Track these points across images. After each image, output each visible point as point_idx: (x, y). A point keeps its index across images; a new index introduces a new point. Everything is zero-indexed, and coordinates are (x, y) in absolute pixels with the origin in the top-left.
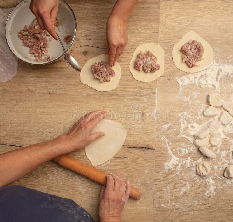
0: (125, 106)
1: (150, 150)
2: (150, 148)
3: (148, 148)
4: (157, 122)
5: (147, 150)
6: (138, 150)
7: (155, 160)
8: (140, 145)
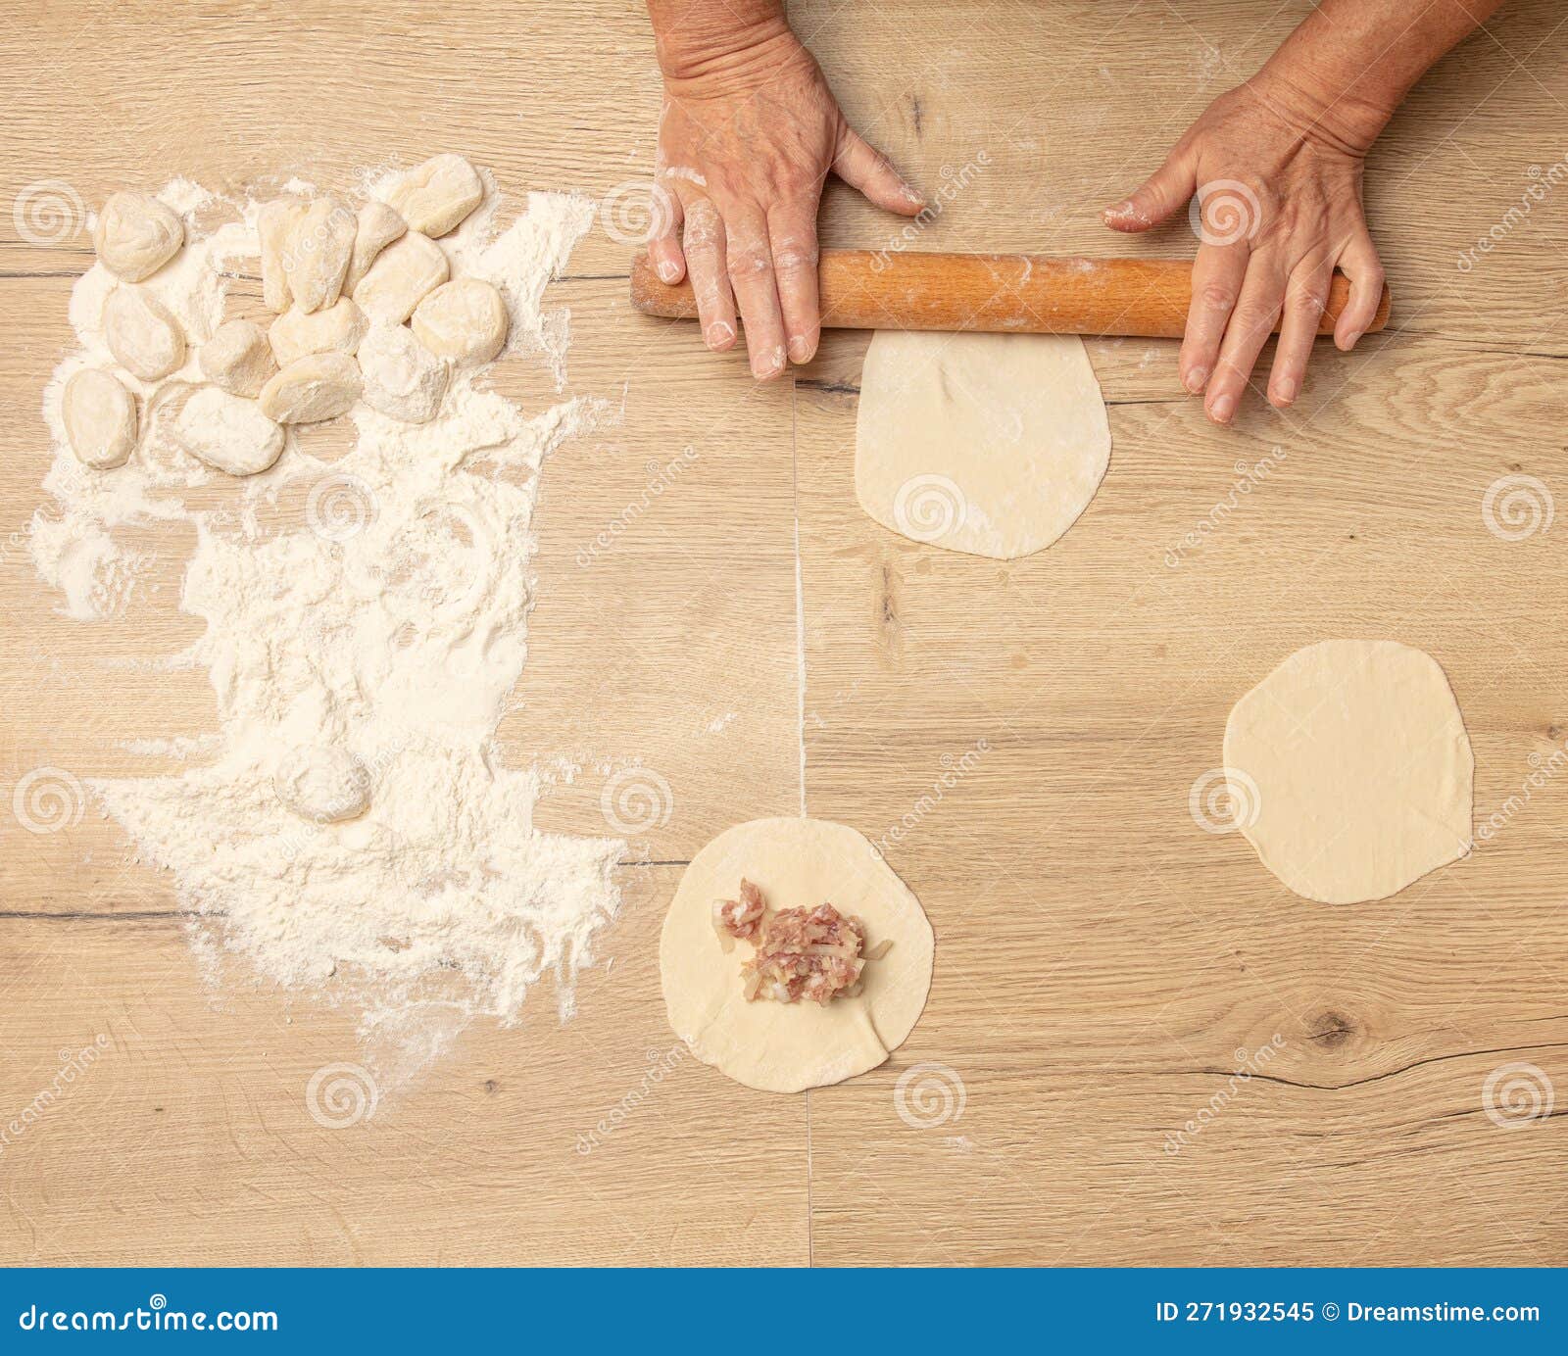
0: (1019, 662)
4: (792, 568)
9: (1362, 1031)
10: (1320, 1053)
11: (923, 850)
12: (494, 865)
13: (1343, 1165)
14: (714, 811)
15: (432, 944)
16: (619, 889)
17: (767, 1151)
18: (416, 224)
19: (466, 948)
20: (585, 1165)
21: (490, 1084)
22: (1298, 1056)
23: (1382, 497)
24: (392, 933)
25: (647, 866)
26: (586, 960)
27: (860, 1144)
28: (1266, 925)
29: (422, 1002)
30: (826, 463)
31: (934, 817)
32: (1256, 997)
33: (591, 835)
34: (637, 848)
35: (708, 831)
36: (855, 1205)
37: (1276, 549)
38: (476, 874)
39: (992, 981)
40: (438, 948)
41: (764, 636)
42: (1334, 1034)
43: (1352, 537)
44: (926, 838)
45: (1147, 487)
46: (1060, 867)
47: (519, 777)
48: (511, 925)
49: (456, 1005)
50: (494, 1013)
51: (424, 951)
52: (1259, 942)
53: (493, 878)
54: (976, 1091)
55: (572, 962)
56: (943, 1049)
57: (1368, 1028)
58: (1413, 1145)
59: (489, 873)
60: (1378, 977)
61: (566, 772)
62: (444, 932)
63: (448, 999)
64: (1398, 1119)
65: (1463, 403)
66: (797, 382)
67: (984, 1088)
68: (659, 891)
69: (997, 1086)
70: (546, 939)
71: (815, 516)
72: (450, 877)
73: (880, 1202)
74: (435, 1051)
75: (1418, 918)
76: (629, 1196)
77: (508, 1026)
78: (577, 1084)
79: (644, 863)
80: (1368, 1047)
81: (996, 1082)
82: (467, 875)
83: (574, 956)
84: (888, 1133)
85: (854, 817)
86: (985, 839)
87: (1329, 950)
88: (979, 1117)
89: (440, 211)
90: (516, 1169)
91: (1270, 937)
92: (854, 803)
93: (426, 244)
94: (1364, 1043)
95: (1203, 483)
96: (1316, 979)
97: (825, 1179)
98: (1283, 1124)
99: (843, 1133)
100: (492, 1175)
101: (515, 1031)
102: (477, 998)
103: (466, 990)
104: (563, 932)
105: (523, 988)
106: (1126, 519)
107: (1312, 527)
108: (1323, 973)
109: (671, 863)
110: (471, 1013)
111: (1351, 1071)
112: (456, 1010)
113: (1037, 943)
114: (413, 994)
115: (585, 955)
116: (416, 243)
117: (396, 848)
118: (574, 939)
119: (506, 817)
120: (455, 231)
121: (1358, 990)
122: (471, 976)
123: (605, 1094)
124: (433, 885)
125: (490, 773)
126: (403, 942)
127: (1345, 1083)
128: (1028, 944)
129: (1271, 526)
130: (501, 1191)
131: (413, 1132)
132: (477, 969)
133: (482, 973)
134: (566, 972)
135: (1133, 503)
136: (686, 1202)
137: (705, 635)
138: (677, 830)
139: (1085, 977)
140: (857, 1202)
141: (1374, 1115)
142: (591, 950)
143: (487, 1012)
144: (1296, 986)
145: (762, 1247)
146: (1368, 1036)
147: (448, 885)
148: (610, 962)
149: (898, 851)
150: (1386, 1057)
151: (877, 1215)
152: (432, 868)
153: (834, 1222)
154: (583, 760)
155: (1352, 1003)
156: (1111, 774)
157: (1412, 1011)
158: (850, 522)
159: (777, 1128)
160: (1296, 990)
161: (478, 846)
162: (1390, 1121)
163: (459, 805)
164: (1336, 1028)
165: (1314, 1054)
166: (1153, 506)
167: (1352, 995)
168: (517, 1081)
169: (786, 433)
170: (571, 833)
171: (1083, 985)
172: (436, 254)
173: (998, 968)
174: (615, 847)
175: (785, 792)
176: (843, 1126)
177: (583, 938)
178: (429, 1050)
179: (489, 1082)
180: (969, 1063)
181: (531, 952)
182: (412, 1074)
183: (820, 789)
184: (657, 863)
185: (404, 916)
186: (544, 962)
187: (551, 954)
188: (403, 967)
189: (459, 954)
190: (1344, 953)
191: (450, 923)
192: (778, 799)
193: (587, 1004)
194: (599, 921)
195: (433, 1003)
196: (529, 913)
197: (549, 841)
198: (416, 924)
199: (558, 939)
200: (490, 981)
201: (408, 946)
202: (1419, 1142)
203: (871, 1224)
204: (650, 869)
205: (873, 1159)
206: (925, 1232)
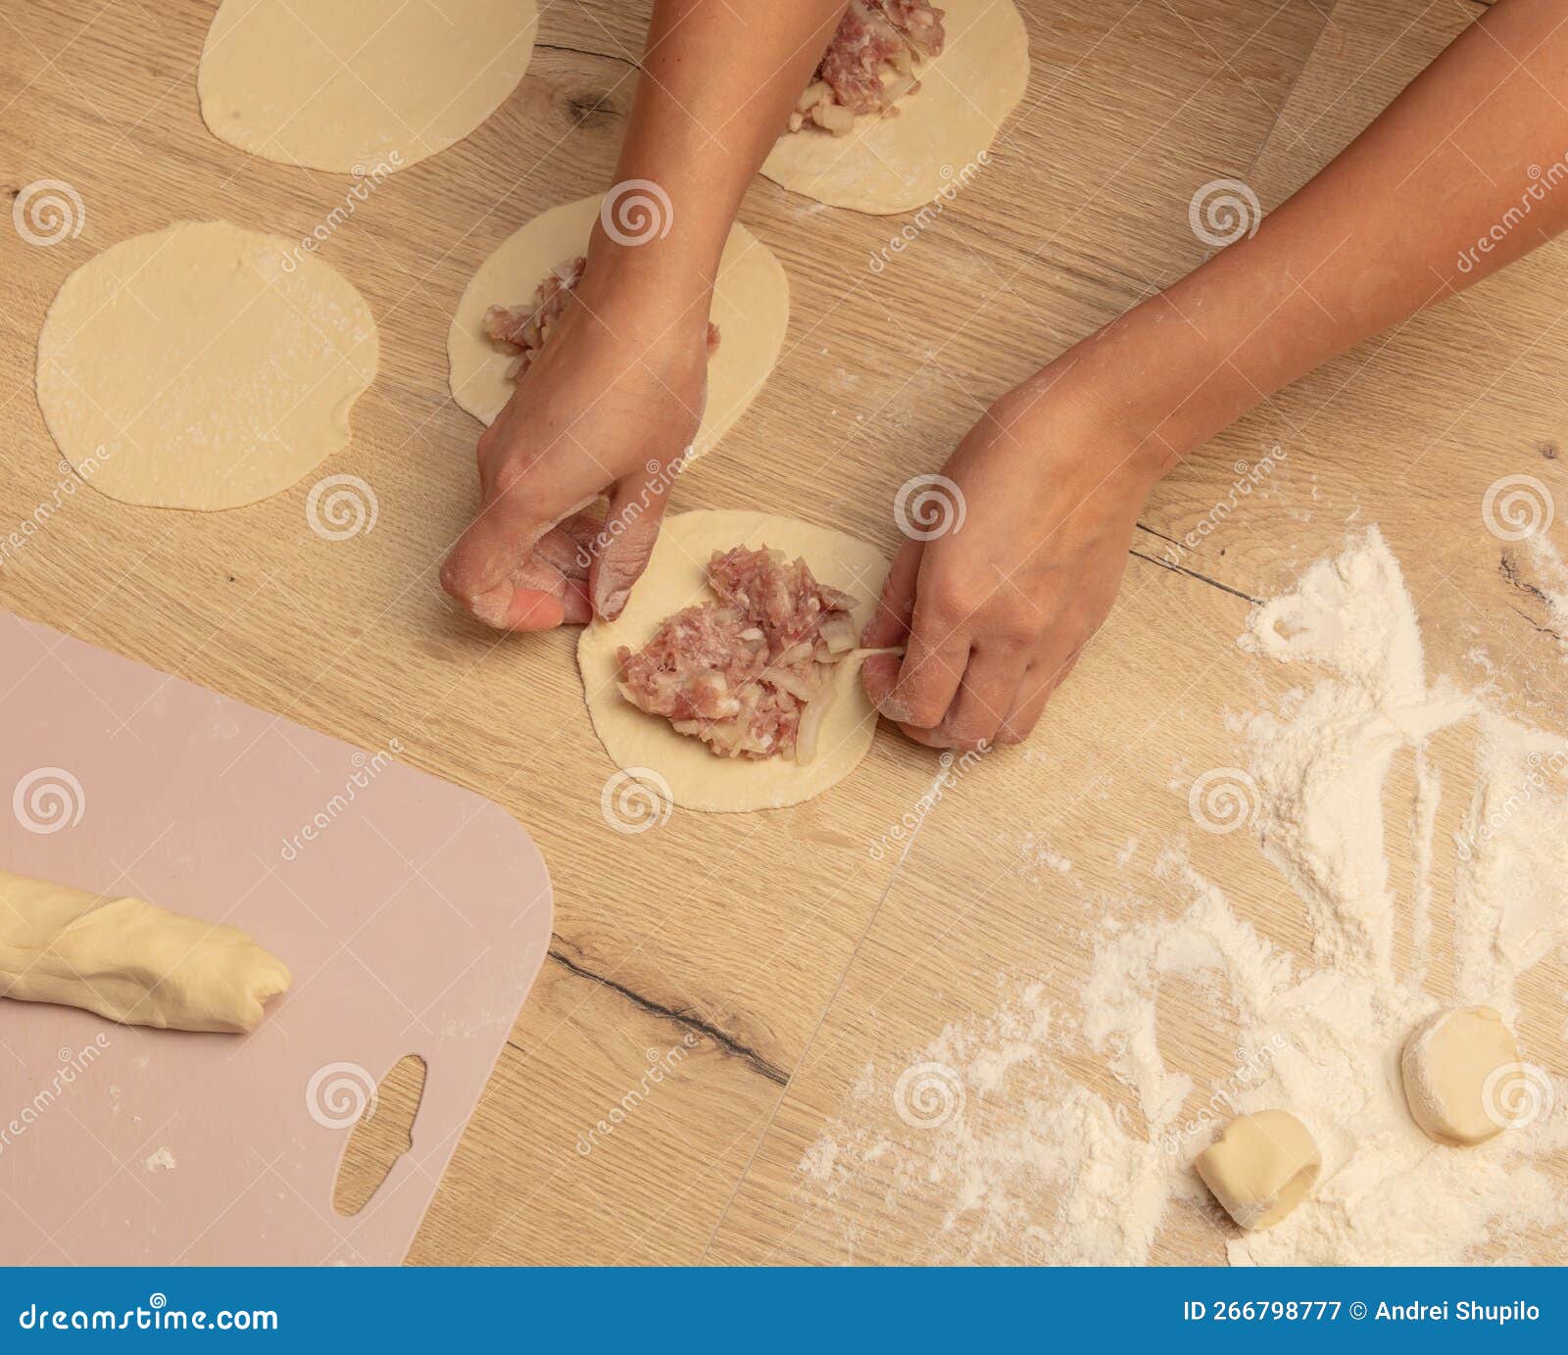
1: (739, 1068)
2: (748, 1052)
3: (731, 1046)
4: (913, 853)
5: (718, 1055)
6: (635, 1024)
7: (750, 1175)
8: (675, 985)
9: (559, 97)
10: (615, 97)
14: (1150, 623)
21: (1550, 453)
23: (166, 607)
25: (1259, 598)
26: (1374, 535)
30: (803, 962)
36: (1192, 168)
37: (325, 606)
39: (924, 311)
41: (989, 789)
42: (590, 107)
43: (232, 579)
45: (430, 747)
46: (784, 388)
54: (1003, 217)
56: (1016, 270)
57: (551, 97)
66: (783, 1083)
67: (992, 216)
68: (1258, 567)
69: (976, 211)
71: (851, 903)
73: (1163, 161)
75: (429, 172)
78: (1448, 412)
80: (561, 81)
81: (977, 216)
84: (1121, 219)
88: (1012, 192)
94: (564, 86)
95: (362, 720)
99: (1171, 239)
106: (480, 721)
107: (270, 613)
111: (596, 69)
113: (851, 326)
115: (1371, 541)
121: (537, 135)
128: (863, 330)
129: (316, 635)
135: (458, 736)
137: (1062, 825)
139: (821, 271)
140: (1187, 170)
146: (555, 90)
148: (1352, 517)
150: (552, 63)
151: (1174, 150)
153: (1223, 162)
155: (551, 125)
158: (811, 876)
164: (583, 110)
166: (436, 722)
167: (548, 134)
168: (1516, 443)
169: (833, 1025)
171: (827, 264)
173: (910, 321)
179: (1551, 457)
180: (995, 246)
184: (1247, 598)
193: (1398, 486)
194: (1345, 559)
203: (1183, 145)
204: (1258, 594)
205: (1149, 202)
206: (1129, 115)
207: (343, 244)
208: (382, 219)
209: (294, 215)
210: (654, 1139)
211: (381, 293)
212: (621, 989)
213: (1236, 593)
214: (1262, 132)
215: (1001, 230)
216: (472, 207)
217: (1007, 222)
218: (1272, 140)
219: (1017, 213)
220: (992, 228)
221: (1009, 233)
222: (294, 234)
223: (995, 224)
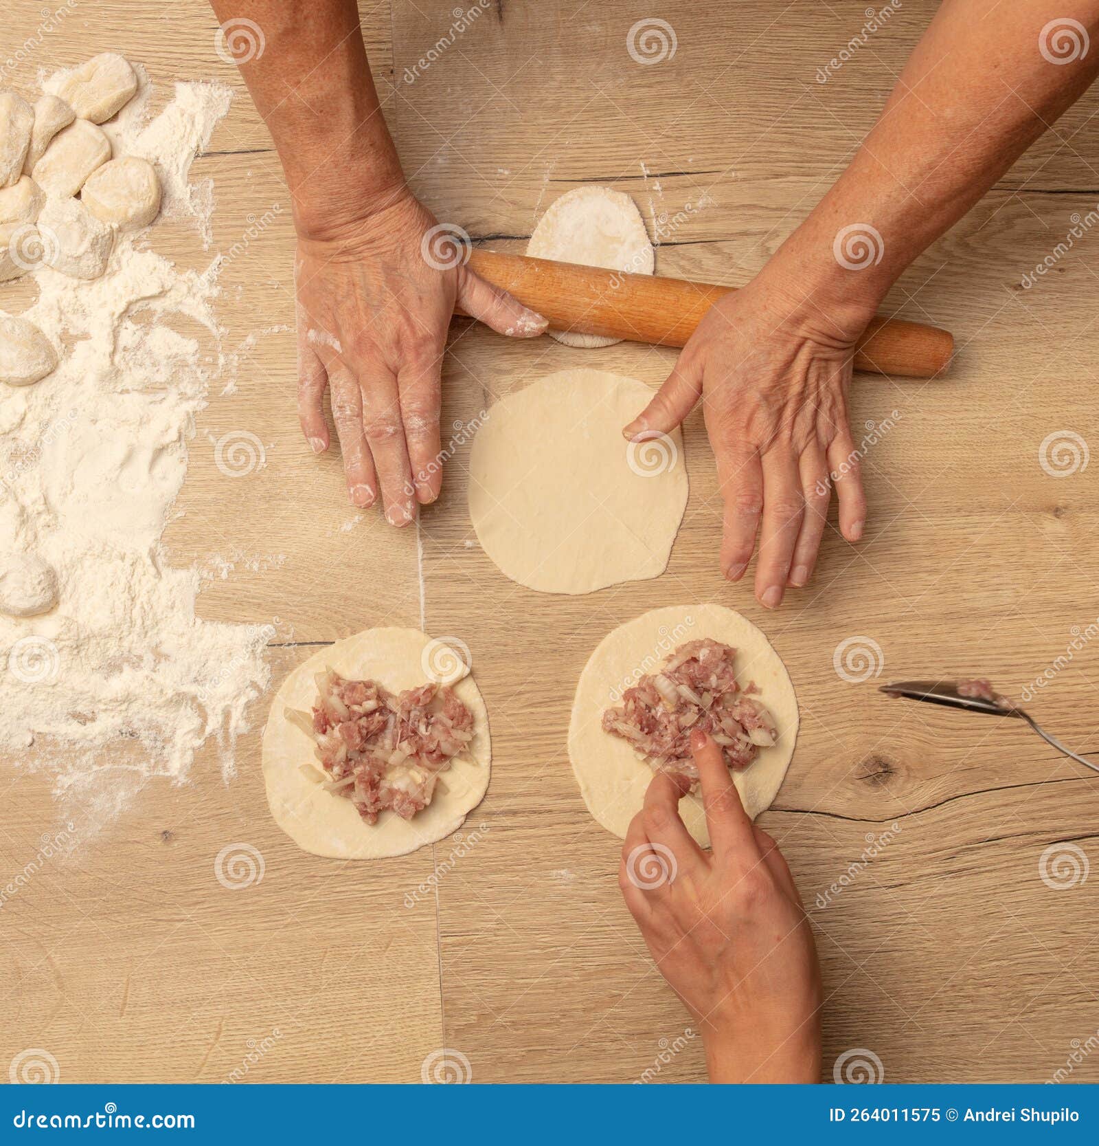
9: (903, 772)
10: (868, 791)
11: (525, 627)
12: (164, 649)
13: (891, 887)
14: (346, 599)
15: (113, 717)
16: (268, 666)
17: (400, 886)
18: (83, 112)
19: (143, 720)
20: (248, 901)
21: (166, 836)
22: (849, 794)
24: (80, 708)
25: (292, 647)
26: (243, 727)
27: (479, 878)
28: (818, 683)
29: (107, 766)
31: (533, 599)
32: (811, 744)
33: (244, 622)
34: (283, 631)
35: (343, 616)
36: (477, 930)
38: (149, 657)
40: (118, 720)
42: (879, 775)
44: (527, 617)
47: (182, 575)
48: (179, 700)
49: (136, 768)
50: (168, 774)
51: (106, 724)
52: (811, 698)
53: (163, 660)
54: (575, 831)
55: (231, 730)
56: (547, 796)
57: (908, 769)
58: (951, 869)
59: (160, 656)
60: (916, 725)
61: (222, 569)
62: (124, 707)
63: (128, 763)
64: (937, 846)
65: (973, 233)
70: (209, 711)
72: (128, 660)
73: (498, 927)
74: (119, 807)
76: (286, 926)
77: (180, 784)
79: (290, 644)
80: (909, 785)
82: (140, 658)
83: (233, 724)
84: (502, 868)
85: (464, 600)
86: (576, 616)
87: (872, 703)
88: (579, 853)
89: (102, 101)
90: (189, 905)
91: (822, 693)
92: (466, 588)
93: (91, 129)
94: (906, 781)
96: (862, 729)
97: (451, 908)
98: (838, 853)
99: (463, 869)
100: (169, 911)
101: (185, 788)
102: (152, 761)
103: (143, 755)
104: (223, 704)
105: (190, 752)
108: (868, 723)
109: (312, 643)
110: (148, 774)
111: (897, 805)
112: (136, 772)
114: (99, 760)
115: (242, 724)
116: (84, 129)
117: (82, 636)
118: (233, 710)
119: (172, 608)
120: (115, 117)
121: (899, 737)
122: (146, 743)
123: (262, 840)
124: (112, 667)
125: (159, 573)
126: (90, 715)
127: (891, 816)
130: (179, 925)
131: (102, 876)
132: (152, 737)
133: (156, 740)
134: (226, 738)
136: (333, 930)
138: (316, 615)
140: (479, 927)
141: (916, 843)
142: (247, 719)
143: (161, 773)
144: (846, 734)
145: (399, 967)
146: (909, 775)
147: (126, 667)
149: (503, 629)
150: (925, 795)
151: (494, 938)
152: (111, 653)
153: (458, 944)
154: (235, 559)
155: (895, 749)
156: (682, 558)
157: (947, 754)
159: (408, 866)
160: (847, 738)
161: (149, 634)
162: (931, 848)
163: (133, 599)
164: (881, 770)
165: (864, 792)
167: (893, 741)
168: (189, 832)
170: (228, 620)
172: (101, 138)
174: (265, 630)
175: (406, 581)
176: (464, 863)
177: (240, 709)
178: (113, 807)
179: (165, 833)
180: (569, 806)
181: (196, 722)
182: (100, 828)
183: (434, 578)
184: (300, 644)
185: (90, 694)
186: (208, 730)
187: (213, 723)
188: (91, 737)
189: (137, 724)
190: (887, 705)
191: (128, 699)
192: (400, 587)
193: (245, 765)
194: (253, 694)
195: (116, 767)
196: (193, 689)
197: (209, 627)
198: (100, 701)
199: (219, 710)
200: (163, 747)
201: (93, 720)
202: (956, 865)
203: (490, 945)
204: (294, 649)
205: (491, 890)
206: (536, 951)
207: (965, 596)
208: (953, 626)
209: (1009, 600)
210: (455, 173)
211: (921, 575)
212: (521, 238)
213: (306, 643)
214: (444, 982)
215: (571, 820)
216: (904, 663)
217: (571, 828)
218: (436, 978)
219: (569, 838)
220: (577, 819)
221: (565, 820)
222: (1000, 587)
223: (578, 822)
